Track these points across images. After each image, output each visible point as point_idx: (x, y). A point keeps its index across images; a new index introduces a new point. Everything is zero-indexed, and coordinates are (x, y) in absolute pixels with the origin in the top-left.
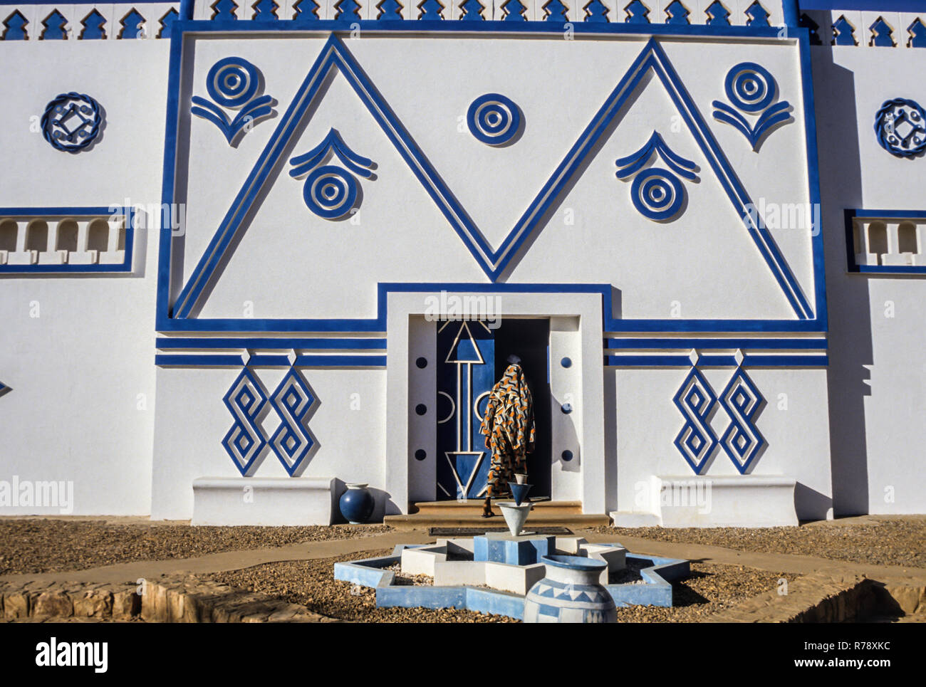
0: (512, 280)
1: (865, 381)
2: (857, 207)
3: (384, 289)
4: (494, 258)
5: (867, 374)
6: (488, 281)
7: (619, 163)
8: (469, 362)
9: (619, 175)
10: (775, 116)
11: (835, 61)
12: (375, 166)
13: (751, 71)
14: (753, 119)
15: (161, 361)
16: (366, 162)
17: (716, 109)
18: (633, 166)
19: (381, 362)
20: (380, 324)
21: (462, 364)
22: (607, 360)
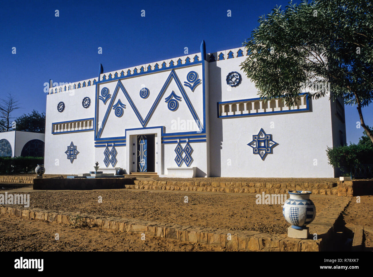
0: (147, 127)
1: (221, 146)
2: (220, 101)
3: (126, 130)
4: (143, 122)
5: (221, 144)
6: (142, 127)
7: (166, 99)
8: (143, 144)
9: (166, 102)
10: (197, 83)
11: (217, 66)
12: (125, 106)
13: (192, 73)
14: (192, 84)
15: (96, 146)
16: (124, 105)
17: (185, 84)
18: (168, 100)
19: (125, 145)
20: (125, 137)
21: (142, 145)
22: (162, 142)
